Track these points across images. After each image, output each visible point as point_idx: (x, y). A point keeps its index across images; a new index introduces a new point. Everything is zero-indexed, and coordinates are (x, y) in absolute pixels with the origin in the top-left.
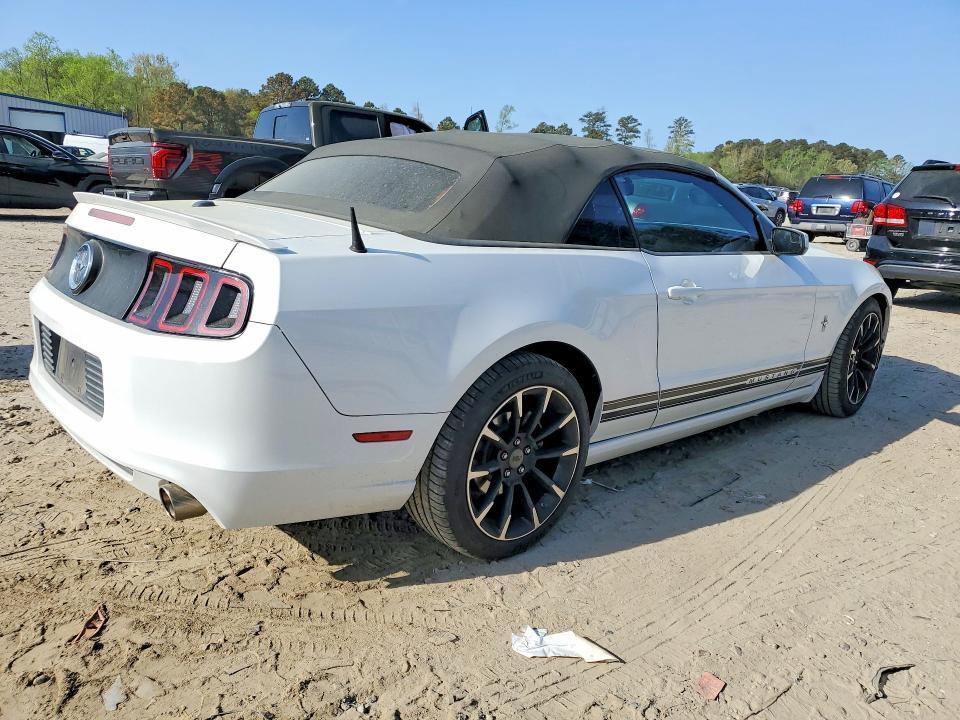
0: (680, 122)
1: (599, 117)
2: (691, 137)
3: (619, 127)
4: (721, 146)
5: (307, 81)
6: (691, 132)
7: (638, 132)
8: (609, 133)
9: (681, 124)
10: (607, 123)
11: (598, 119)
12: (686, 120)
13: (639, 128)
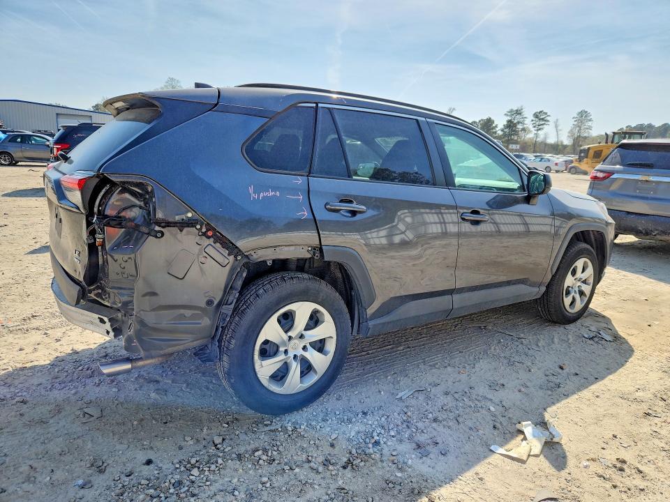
0: (582, 114)
1: (518, 112)
2: (590, 123)
3: (533, 119)
6: (590, 120)
7: (549, 121)
8: (525, 122)
9: (582, 116)
10: (525, 116)
11: (518, 114)
12: (586, 112)
13: (548, 118)
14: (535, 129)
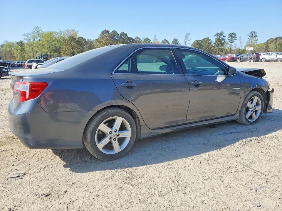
0: (252, 33)
1: (221, 34)
2: (257, 38)
3: (229, 37)
4: (269, 40)
5: (114, 32)
6: (257, 36)
7: (236, 38)
8: (225, 39)
9: (252, 34)
10: (225, 36)
11: (221, 35)
12: (254, 32)
13: (236, 36)
14: (230, 42)
